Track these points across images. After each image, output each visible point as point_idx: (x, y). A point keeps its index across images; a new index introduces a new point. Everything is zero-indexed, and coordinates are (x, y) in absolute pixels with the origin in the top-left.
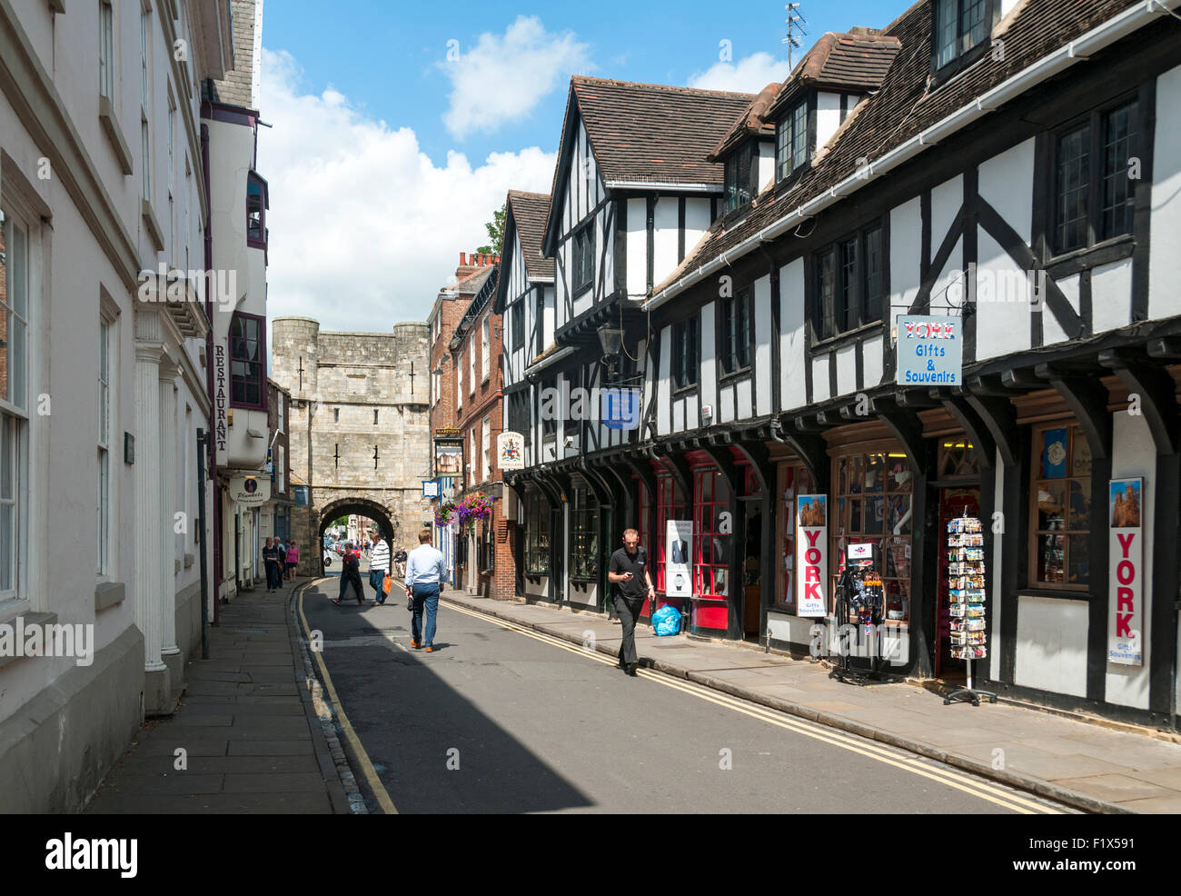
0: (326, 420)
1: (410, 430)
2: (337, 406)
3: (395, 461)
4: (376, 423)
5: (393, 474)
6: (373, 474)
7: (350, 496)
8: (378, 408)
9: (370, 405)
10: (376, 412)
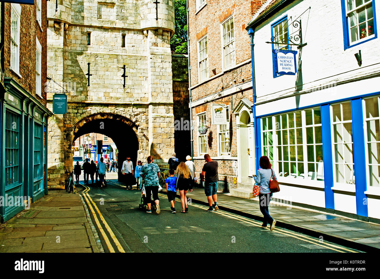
0: (79, 42)
1: (155, 51)
2: (89, 30)
3: (142, 78)
4: (123, 46)
5: (139, 91)
6: (121, 90)
7: (101, 111)
8: (126, 32)
9: (119, 29)
10: (124, 37)
